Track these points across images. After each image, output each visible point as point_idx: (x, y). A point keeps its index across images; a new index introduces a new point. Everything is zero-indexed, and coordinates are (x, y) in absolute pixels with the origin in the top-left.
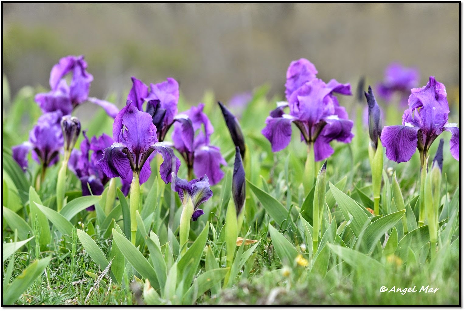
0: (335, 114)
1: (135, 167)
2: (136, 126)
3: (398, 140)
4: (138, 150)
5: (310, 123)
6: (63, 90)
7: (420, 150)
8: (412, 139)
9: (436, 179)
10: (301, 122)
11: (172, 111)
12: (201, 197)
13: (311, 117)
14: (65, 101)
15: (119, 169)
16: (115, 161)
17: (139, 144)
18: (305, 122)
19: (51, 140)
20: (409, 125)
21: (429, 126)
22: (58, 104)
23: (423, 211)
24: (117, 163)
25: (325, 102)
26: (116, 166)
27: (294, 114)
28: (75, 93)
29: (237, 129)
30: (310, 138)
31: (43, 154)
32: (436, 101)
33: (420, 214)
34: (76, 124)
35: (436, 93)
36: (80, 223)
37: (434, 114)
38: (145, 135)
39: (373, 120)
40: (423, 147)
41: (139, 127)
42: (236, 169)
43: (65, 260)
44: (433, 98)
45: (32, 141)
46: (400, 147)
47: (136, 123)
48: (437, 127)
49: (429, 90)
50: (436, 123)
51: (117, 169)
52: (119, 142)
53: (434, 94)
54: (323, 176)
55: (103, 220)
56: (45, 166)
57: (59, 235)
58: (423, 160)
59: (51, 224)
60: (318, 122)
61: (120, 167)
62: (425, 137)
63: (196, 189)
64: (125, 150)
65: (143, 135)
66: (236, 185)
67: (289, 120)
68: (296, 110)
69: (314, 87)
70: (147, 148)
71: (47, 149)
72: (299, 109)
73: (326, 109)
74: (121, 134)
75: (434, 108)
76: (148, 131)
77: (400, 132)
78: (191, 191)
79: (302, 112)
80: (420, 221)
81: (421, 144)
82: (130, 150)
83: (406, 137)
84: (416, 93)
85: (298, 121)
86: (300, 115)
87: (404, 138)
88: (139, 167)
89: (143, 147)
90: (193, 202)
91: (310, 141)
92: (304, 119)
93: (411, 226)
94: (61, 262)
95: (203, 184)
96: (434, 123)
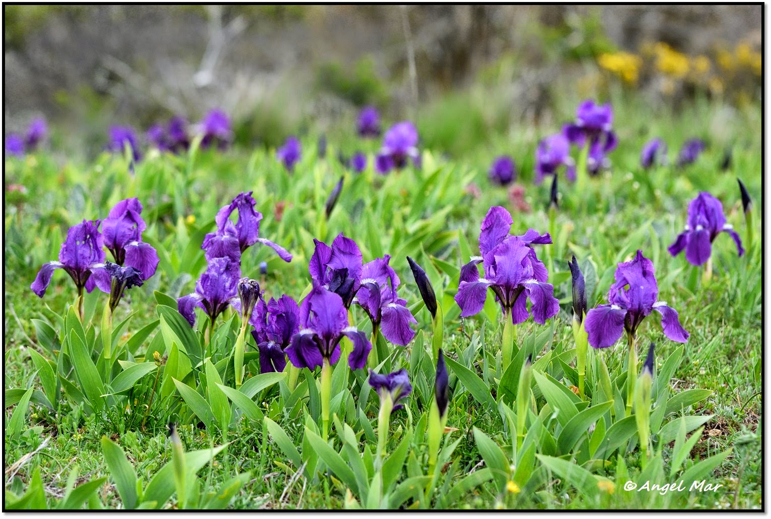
0: (534, 277)
1: (325, 352)
2: (325, 310)
3: (603, 323)
4: (328, 335)
5: (508, 287)
6: (230, 232)
7: (628, 330)
8: (619, 324)
9: (646, 385)
10: (498, 286)
11: (358, 276)
12: (400, 393)
13: (508, 281)
14: (234, 245)
15: (307, 358)
16: (304, 349)
17: (329, 330)
18: (502, 286)
19: (220, 291)
20: (615, 307)
21: (637, 307)
22: (225, 248)
23: (632, 394)
24: (305, 352)
25: (524, 264)
26: (304, 355)
27: (489, 277)
28: (244, 234)
29: (427, 285)
30: (508, 303)
31: (212, 305)
32: (643, 278)
33: (628, 397)
34: (255, 287)
35: (643, 268)
36: (264, 403)
37: (643, 293)
38: (336, 319)
39: (577, 292)
40: (631, 328)
41: (329, 311)
42: (439, 371)
43: (248, 442)
44: (640, 275)
45: (199, 292)
46: (605, 331)
47: (325, 307)
48: (645, 308)
49: (636, 265)
50: (644, 303)
51: (306, 358)
52: (307, 327)
53: (641, 270)
54: (527, 370)
55: (288, 397)
56: (214, 318)
57: (239, 412)
58: (630, 341)
59: (230, 401)
60: (516, 287)
61: (309, 357)
62: (632, 317)
63: (395, 384)
64: (315, 336)
65: (334, 320)
66: (438, 387)
67: (485, 285)
68: (492, 273)
69: (511, 246)
70: (338, 334)
71: (216, 300)
72: (496, 273)
73: (524, 272)
74: (309, 320)
75: (642, 287)
76: (339, 315)
77: (606, 315)
78: (389, 387)
79: (499, 276)
80: (628, 405)
81: (629, 325)
82: (320, 336)
83: (612, 320)
84: (623, 267)
85: (495, 285)
86: (497, 279)
87: (611, 321)
88: (330, 352)
89: (333, 332)
90: (392, 398)
91: (508, 305)
92: (501, 283)
93: (619, 409)
94: (244, 446)
95: (402, 379)
96: (642, 303)
